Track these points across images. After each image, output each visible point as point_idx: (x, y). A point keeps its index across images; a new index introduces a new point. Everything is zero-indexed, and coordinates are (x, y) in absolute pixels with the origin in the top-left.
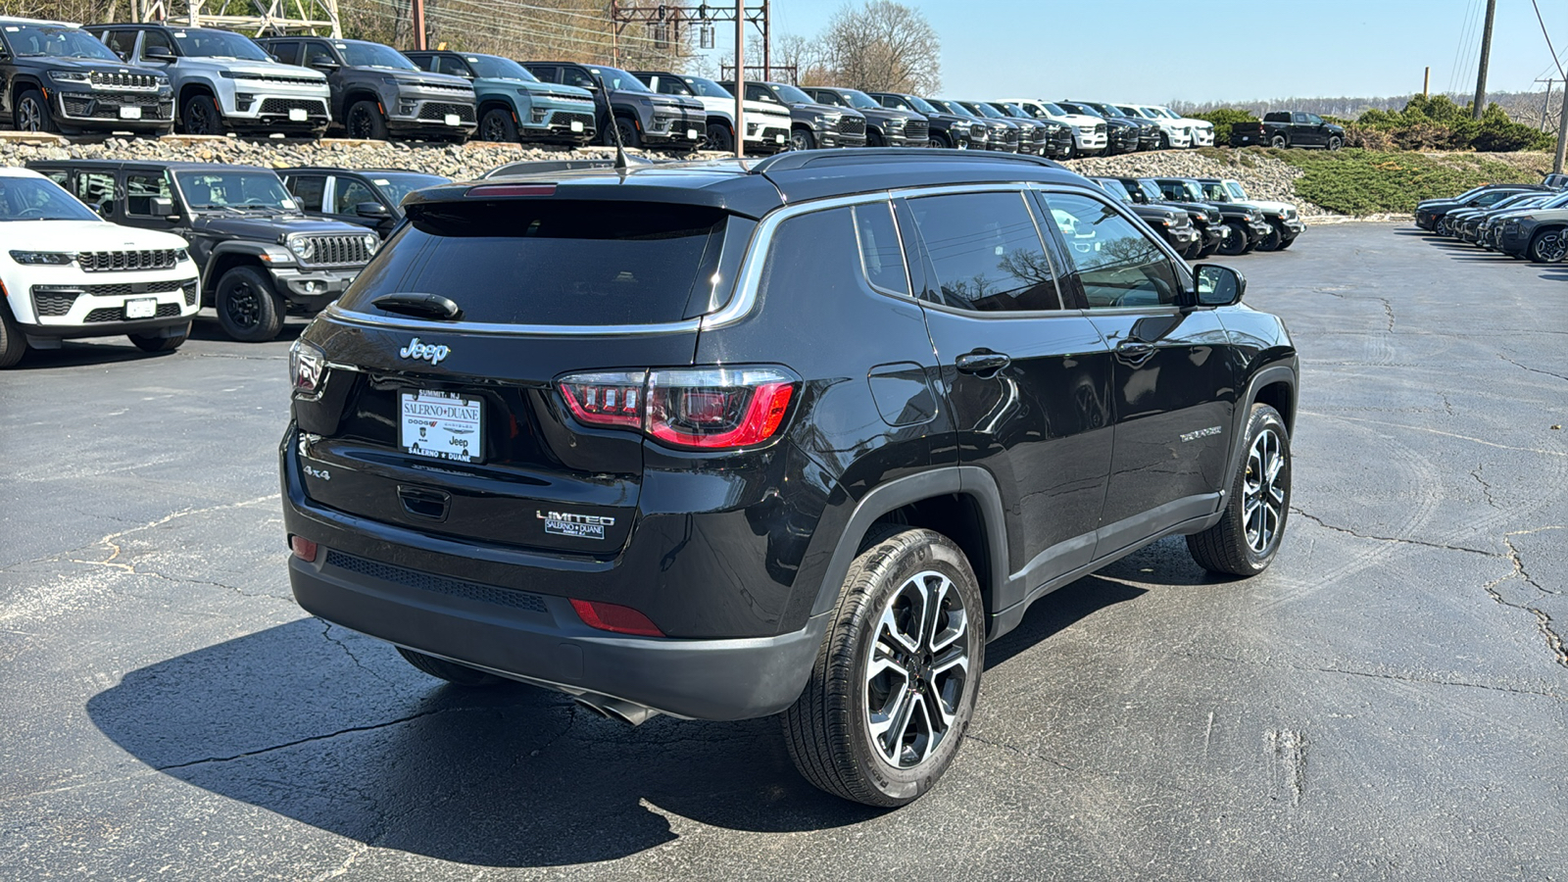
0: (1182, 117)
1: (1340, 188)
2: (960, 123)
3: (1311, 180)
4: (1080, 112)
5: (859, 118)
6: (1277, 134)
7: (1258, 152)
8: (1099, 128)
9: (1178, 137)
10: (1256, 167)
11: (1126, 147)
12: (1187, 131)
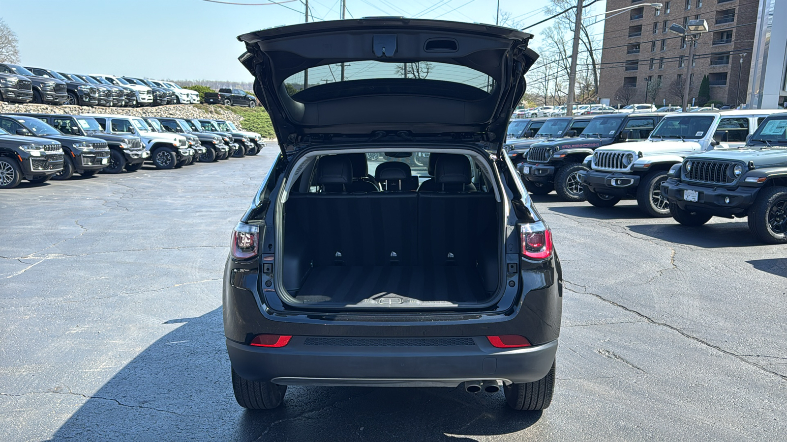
0: (183, 88)
1: (261, 126)
2: (83, 87)
3: (248, 121)
4: (135, 83)
5: (28, 81)
6: (226, 99)
7: (221, 107)
8: (148, 92)
9: (183, 98)
10: (222, 115)
11: (161, 102)
12: (188, 95)
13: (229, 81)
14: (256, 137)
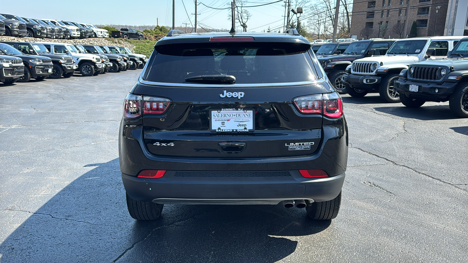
0: (98, 28)
1: (146, 51)
2: (37, 26)
3: (138, 49)
4: (69, 25)
5: (2, 22)
6: (125, 35)
7: (122, 40)
8: (77, 30)
9: (99, 34)
10: (122, 44)
11: (85, 36)
12: (101, 32)
13: (127, 25)
14: (143, 57)
